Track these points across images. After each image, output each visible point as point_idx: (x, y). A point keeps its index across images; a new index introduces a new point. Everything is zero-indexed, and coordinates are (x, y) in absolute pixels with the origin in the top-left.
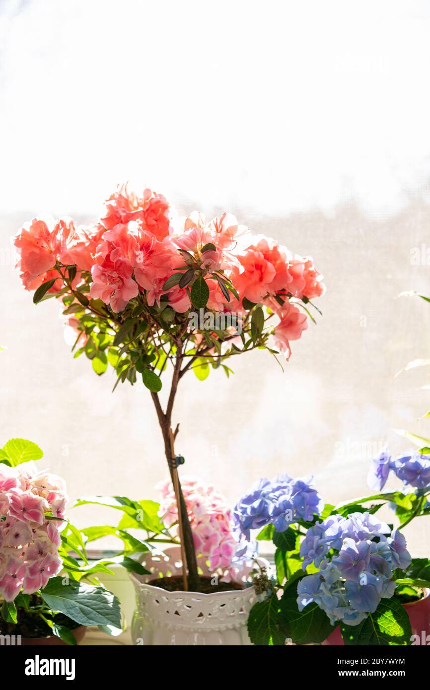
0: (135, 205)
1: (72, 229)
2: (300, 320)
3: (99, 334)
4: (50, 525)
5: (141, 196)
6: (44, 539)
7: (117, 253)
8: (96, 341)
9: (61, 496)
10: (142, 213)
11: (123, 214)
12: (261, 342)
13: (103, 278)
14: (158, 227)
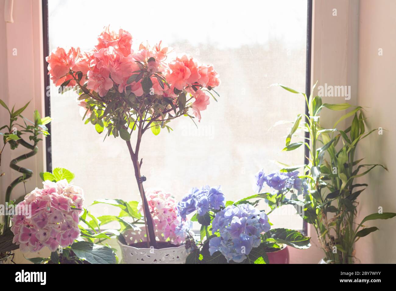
0: (115, 38)
1: (79, 52)
2: (206, 99)
3: (97, 110)
4: (74, 213)
5: (117, 33)
6: (70, 220)
7: (100, 64)
8: (97, 114)
9: (80, 197)
10: (117, 42)
11: (107, 43)
12: (185, 112)
13: (93, 78)
14: (126, 49)
